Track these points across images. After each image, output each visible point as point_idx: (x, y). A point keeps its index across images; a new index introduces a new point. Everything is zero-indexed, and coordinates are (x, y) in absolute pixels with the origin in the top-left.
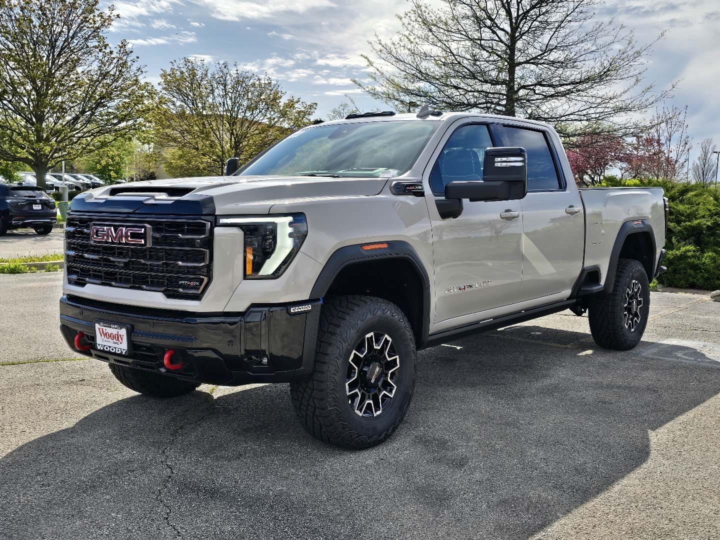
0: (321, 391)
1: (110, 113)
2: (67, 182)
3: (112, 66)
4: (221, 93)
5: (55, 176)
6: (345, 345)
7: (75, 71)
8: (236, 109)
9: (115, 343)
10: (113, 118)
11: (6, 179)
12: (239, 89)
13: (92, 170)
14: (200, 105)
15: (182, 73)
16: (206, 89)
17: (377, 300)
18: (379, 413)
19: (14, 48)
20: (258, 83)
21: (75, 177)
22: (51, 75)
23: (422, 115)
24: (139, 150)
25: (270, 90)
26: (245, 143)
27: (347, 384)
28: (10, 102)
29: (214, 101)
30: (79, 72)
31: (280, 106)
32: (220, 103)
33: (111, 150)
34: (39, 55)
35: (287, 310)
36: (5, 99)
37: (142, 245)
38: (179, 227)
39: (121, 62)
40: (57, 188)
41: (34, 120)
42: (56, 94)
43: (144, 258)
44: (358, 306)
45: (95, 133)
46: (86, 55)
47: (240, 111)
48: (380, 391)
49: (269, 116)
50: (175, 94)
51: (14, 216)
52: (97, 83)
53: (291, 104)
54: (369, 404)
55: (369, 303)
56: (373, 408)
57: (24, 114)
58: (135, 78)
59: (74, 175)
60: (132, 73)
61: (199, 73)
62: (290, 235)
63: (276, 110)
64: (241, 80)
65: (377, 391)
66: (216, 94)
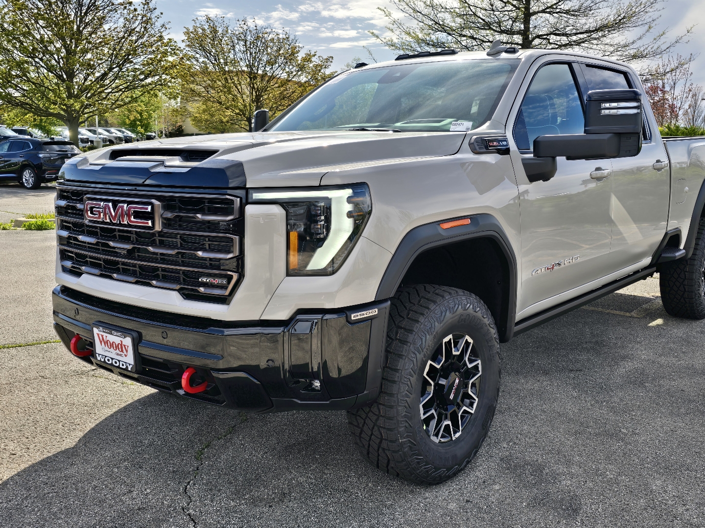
0: (390, 419)
1: (136, 68)
2: (102, 136)
3: (137, 22)
4: (242, 49)
5: (90, 131)
6: (420, 356)
7: (102, 28)
8: (256, 64)
9: (118, 354)
10: (140, 74)
11: (44, 134)
12: (259, 44)
13: (123, 124)
14: (222, 61)
15: (203, 30)
16: (228, 45)
17: (457, 292)
18: (458, 435)
19: (42, 6)
20: (276, 38)
21: (108, 131)
22: (79, 32)
23: (494, 54)
24: (167, 105)
25: (288, 45)
26: (265, 97)
27: (421, 406)
28: (41, 59)
29: (235, 56)
30: (106, 30)
31: (298, 60)
32: (241, 59)
33: (139, 105)
34: (67, 14)
35: (347, 317)
36: (37, 57)
37: (149, 228)
38: (197, 205)
39: (145, 19)
40: (92, 142)
41: (65, 77)
42: (85, 51)
43: (153, 244)
44: (435, 302)
45: (123, 89)
46: (111, 13)
47: (261, 66)
48: (459, 407)
49: (287, 70)
50: (198, 50)
51: (48, 170)
52: (124, 40)
53: (308, 58)
54: (447, 426)
55: (447, 298)
56: (452, 430)
57: (55, 71)
58: (159, 34)
59: (108, 129)
60: (157, 30)
61: (220, 30)
62: (350, 215)
63: (294, 64)
64: (261, 35)
65: (455, 408)
66: (237, 50)
